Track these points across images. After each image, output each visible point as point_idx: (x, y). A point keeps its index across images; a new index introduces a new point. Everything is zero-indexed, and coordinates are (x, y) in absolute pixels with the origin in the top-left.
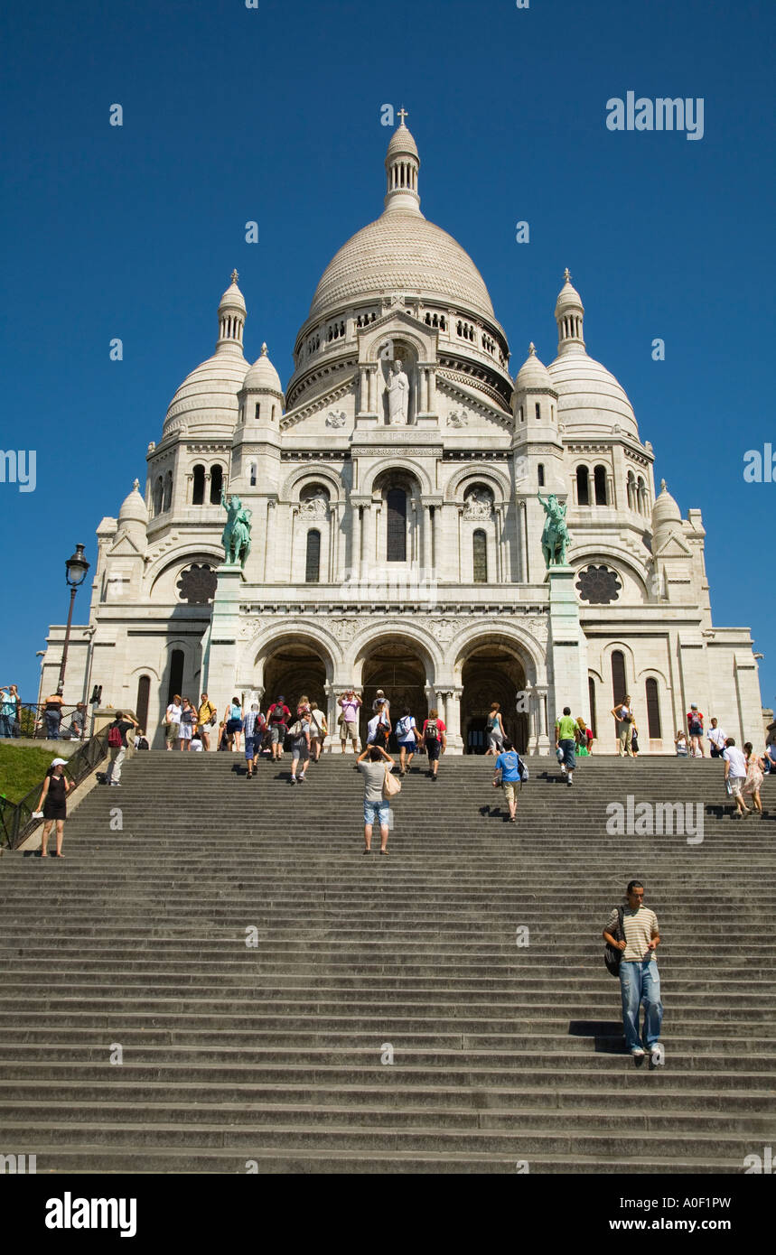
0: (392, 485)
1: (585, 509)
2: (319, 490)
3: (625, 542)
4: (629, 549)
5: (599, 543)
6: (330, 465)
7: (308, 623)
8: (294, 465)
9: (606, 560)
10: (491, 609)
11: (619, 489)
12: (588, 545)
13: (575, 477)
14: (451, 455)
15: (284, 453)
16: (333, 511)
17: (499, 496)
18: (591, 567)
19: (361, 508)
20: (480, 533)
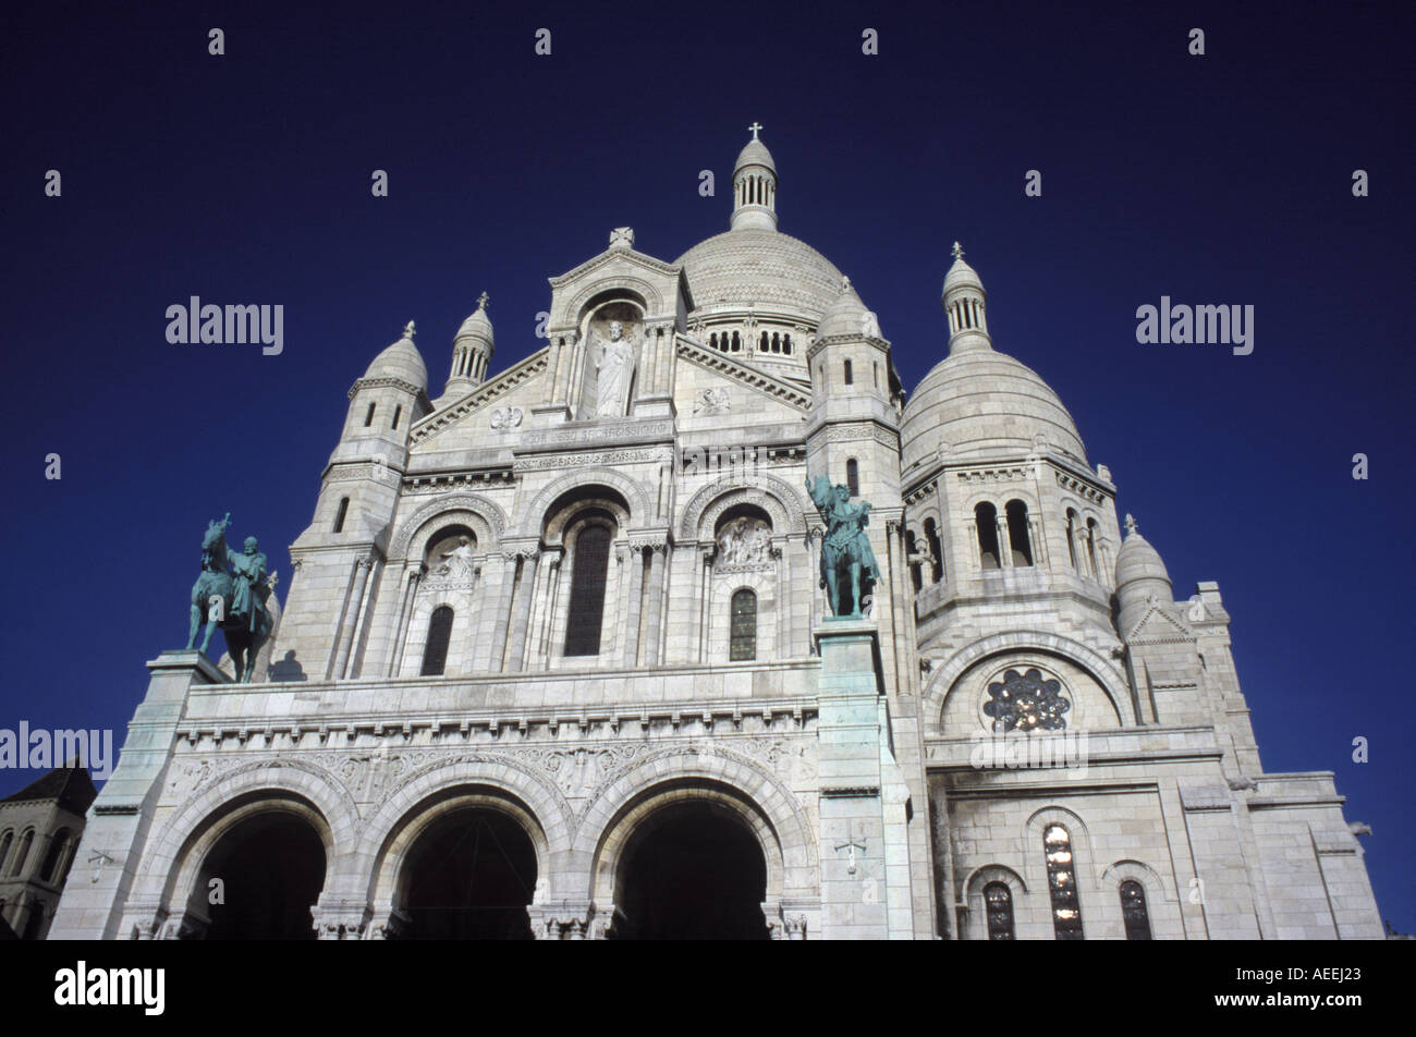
0: (584, 517)
1: (994, 574)
2: (463, 538)
3: (1068, 624)
4: (1078, 636)
5: (1020, 628)
6: (483, 494)
7: (301, 765)
8: (424, 496)
9: (1036, 660)
10: (688, 719)
11: (1048, 535)
12: (1001, 634)
13: (973, 522)
15: (407, 479)
16: (478, 572)
17: (781, 525)
18: (1011, 674)
19: (520, 560)
20: (744, 596)
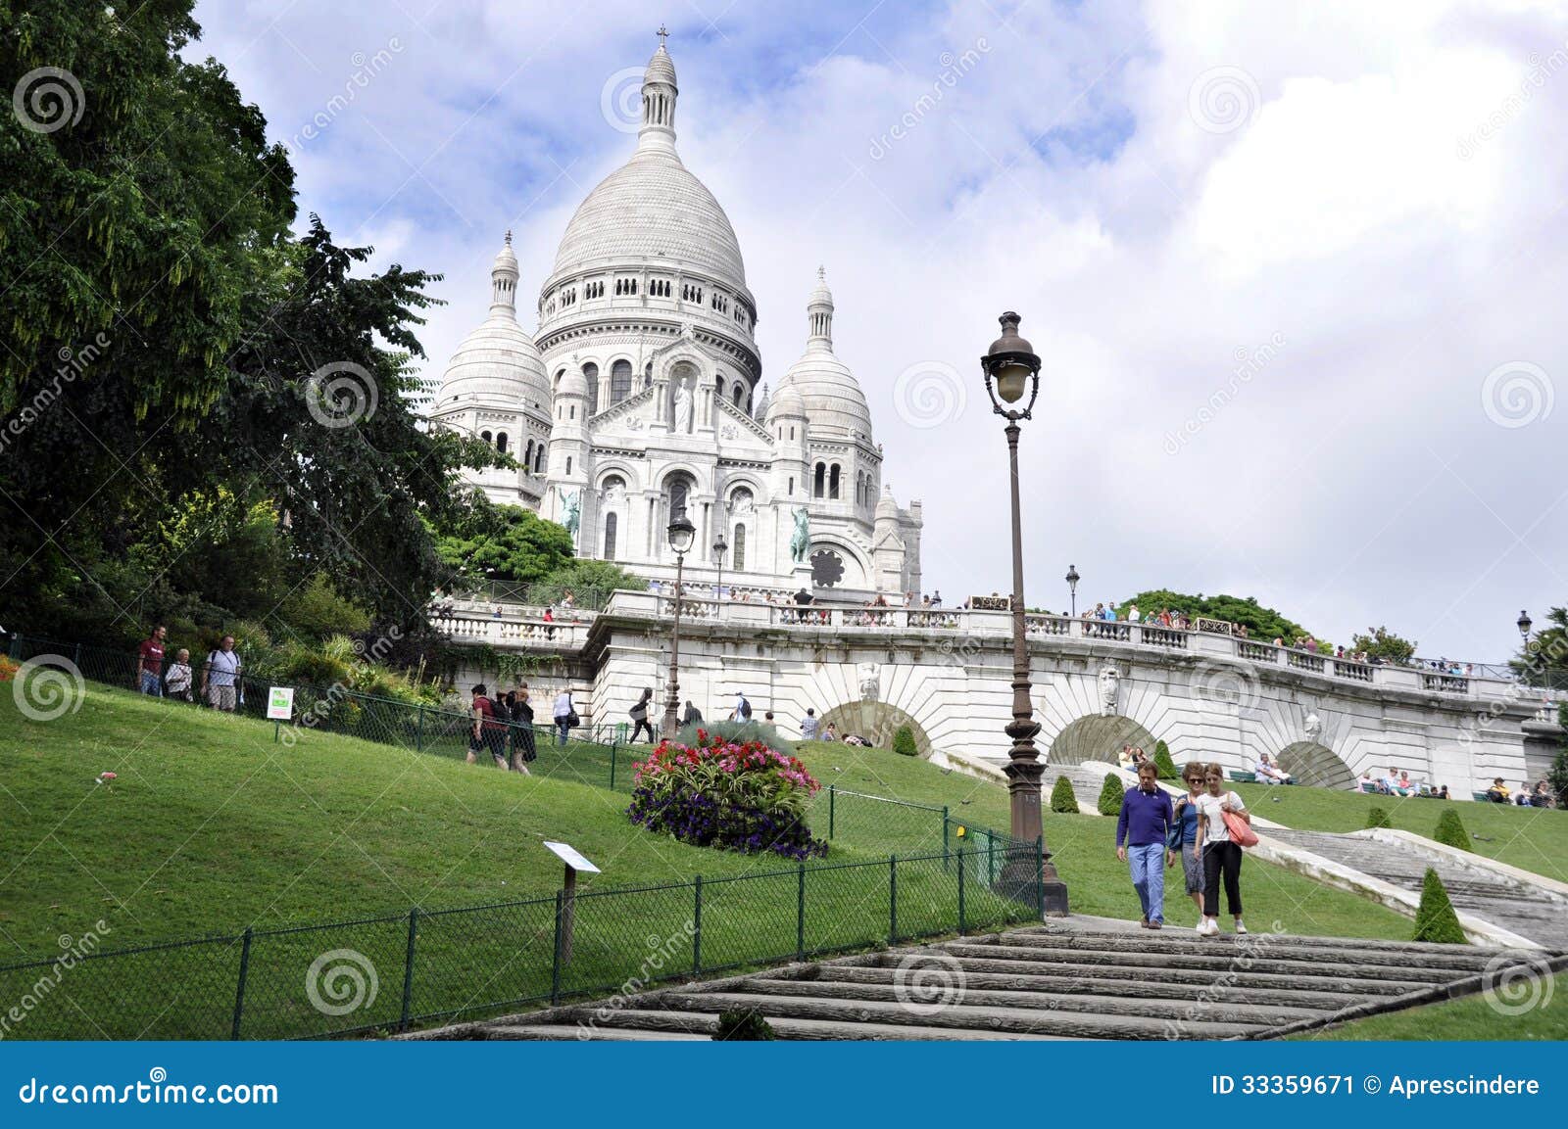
0: (676, 482)
1: (820, 501)
2: (621, 482)
3: (851, 533)
4: (854, 540)
5: (828, 532)
6: (629, 462)
8: (599, 459)
9: (833, 548)
11: (847, 484)
12: (819, 533)
13: (814, 473)
14: (723, 462)
15: (592, 449)
16: (628, 500)
17: (757, 499)
18: (821, 553)
19: (652, 501)
20: (740, 526)
